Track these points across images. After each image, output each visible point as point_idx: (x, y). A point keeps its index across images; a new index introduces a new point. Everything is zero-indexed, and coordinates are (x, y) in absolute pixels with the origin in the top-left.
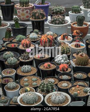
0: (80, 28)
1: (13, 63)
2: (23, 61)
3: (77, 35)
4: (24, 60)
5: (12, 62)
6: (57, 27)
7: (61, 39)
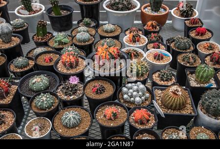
0: (156, 16)
1: (46, 107)
2: (66, 97)
3: (152, 30)
4: (66, 95)
5: (44, 105)
6: (119, 15)
7: (128, 39)
